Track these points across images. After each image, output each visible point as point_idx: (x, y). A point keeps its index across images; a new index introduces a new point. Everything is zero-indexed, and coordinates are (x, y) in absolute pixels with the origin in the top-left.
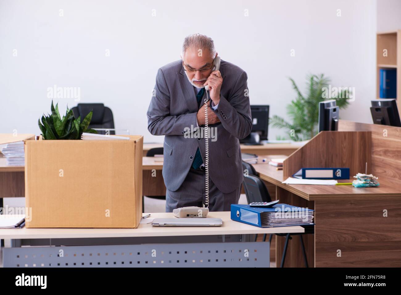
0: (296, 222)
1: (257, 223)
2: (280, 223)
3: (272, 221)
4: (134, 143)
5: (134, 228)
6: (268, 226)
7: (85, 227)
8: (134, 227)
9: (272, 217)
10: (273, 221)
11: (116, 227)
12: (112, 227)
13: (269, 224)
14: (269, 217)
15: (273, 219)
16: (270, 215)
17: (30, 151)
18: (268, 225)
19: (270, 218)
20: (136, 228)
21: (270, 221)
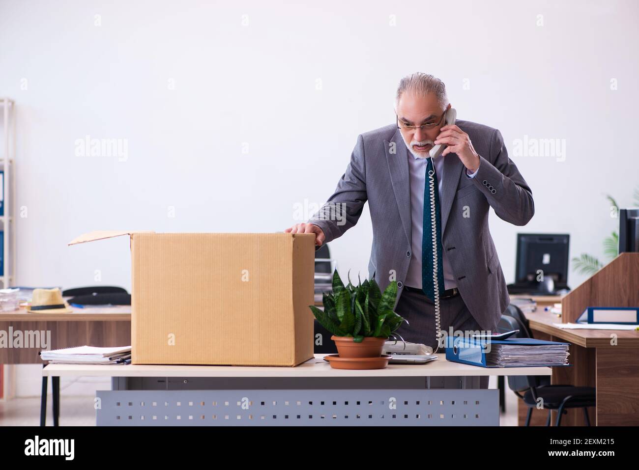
0: (542, 361)
1: (480, 362)
2: (515, 363)
3: (504, 358)
4: (292, 238)
5: (291, 366)
6: (497, 366)
7: (218, 364)
8: (292, 364)
9: (504, 353)
10: (506, 359)
11: (265, 364)
12: (259, 364)
13: (498, 362)
14: (499, 351)
15: (504, 354)
16: (500, 349)
17: (139, 249)
18: (497, 364)
19: (500, 354)
20: (294, 367)
21: (501, 359)
